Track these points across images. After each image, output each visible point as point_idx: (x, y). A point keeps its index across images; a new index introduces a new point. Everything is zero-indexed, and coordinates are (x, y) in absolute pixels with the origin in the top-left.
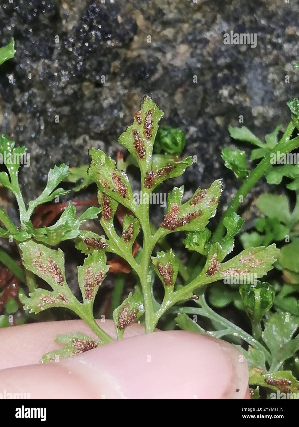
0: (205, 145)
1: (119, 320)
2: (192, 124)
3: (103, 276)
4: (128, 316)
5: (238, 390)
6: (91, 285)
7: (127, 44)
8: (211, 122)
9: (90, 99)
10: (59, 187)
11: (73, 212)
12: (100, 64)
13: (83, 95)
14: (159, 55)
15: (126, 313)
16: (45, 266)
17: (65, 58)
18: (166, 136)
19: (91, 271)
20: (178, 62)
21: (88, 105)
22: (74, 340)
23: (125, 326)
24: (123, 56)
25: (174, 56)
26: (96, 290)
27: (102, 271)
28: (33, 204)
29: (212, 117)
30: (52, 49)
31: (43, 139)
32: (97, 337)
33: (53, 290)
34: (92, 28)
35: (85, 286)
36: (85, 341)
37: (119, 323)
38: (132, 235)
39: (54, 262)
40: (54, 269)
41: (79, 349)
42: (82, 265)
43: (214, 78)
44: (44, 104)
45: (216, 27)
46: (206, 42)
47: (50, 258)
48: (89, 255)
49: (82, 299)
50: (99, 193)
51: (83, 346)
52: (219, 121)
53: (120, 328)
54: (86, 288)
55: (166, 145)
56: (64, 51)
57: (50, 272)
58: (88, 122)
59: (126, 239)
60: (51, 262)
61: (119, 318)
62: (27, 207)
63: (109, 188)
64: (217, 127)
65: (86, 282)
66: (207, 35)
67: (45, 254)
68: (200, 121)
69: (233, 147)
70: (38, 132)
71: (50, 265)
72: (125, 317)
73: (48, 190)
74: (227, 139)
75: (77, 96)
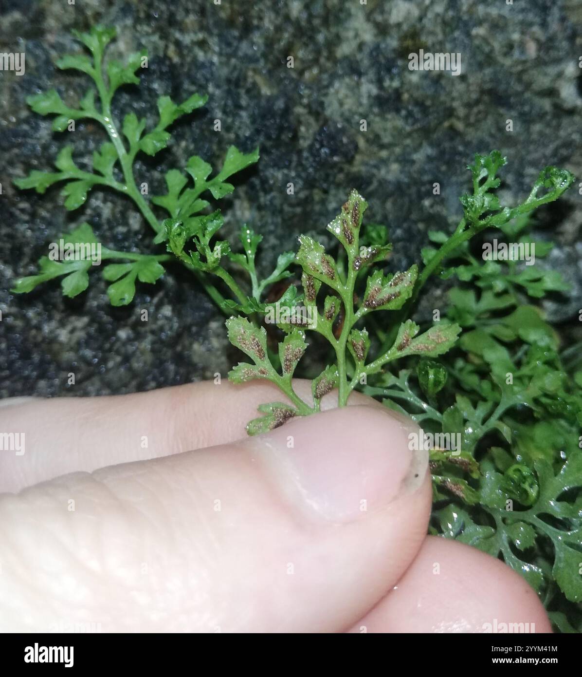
0: (408, 244)
1: (316, 390)
2: (399, 226)
3: (301, 353)
4: (325, 386)
5: (417, 476)
6: (290, 360)
7: (350, 160)
8: (414, 227)
9: (318, 203)
10: (286, 269)
11: (294, 292)
12: (327, 175)
13: (313, 200)
14: (375, 171)
15: (323, 385)
16: (248, 343)
17: (300, 169)
18: (373, 230)
19: (291, 348)
20: (390, 177)
21: (317, 208)
22: (274, 409)
23: (322, 395)
24: (346, 171)
25: (388, 172)
26: (294, 364)
27: (300, 348)
28: (264, 283)
29: (416, 222)
30: (290, 162)
31: (280, 231)
32: (295, 407)
33: (255, 364)
34: (322, 146)
35: (284, 361)
36: (283, 410)
37: (316, 393)
38: (334, 314)
39: (257, 339)
40: (256, 346)
41: (278, 417)
42: (283, 342)
43: (419, 191)
44: (282, 205)
45: (422, 151)
46: (413, 162)
47: (253, 336)
48: (289, 333)
49: (282, 372)
50: (304, 276)
51: (282, 415)
52: (421, 226)
53: (316, 397)
54: (286, 363)
55: (372, 238)
56: (300, 164)
57: (252, 348)
58: (316, 221)
59: (328, 318)
60: (254, 339)
61: (317, 388)
62: (259, 285)
63: (318, 271)
64: (419, 231)
65: (286, 358)
66: (415, 157)
67: (248, 332)
68: (405, 225)
69: (430, 247)
70: (276, 225)
71: (253, 342)
72: (322, 388)
73: (276, 274)
74: (426, 241)
75: (308, 200)
